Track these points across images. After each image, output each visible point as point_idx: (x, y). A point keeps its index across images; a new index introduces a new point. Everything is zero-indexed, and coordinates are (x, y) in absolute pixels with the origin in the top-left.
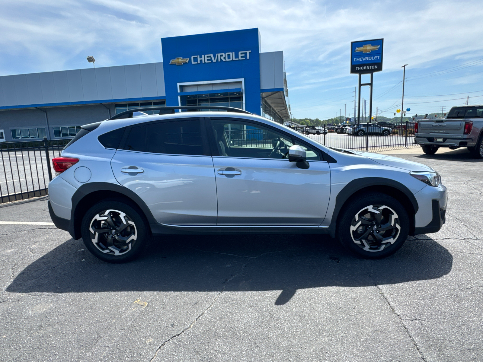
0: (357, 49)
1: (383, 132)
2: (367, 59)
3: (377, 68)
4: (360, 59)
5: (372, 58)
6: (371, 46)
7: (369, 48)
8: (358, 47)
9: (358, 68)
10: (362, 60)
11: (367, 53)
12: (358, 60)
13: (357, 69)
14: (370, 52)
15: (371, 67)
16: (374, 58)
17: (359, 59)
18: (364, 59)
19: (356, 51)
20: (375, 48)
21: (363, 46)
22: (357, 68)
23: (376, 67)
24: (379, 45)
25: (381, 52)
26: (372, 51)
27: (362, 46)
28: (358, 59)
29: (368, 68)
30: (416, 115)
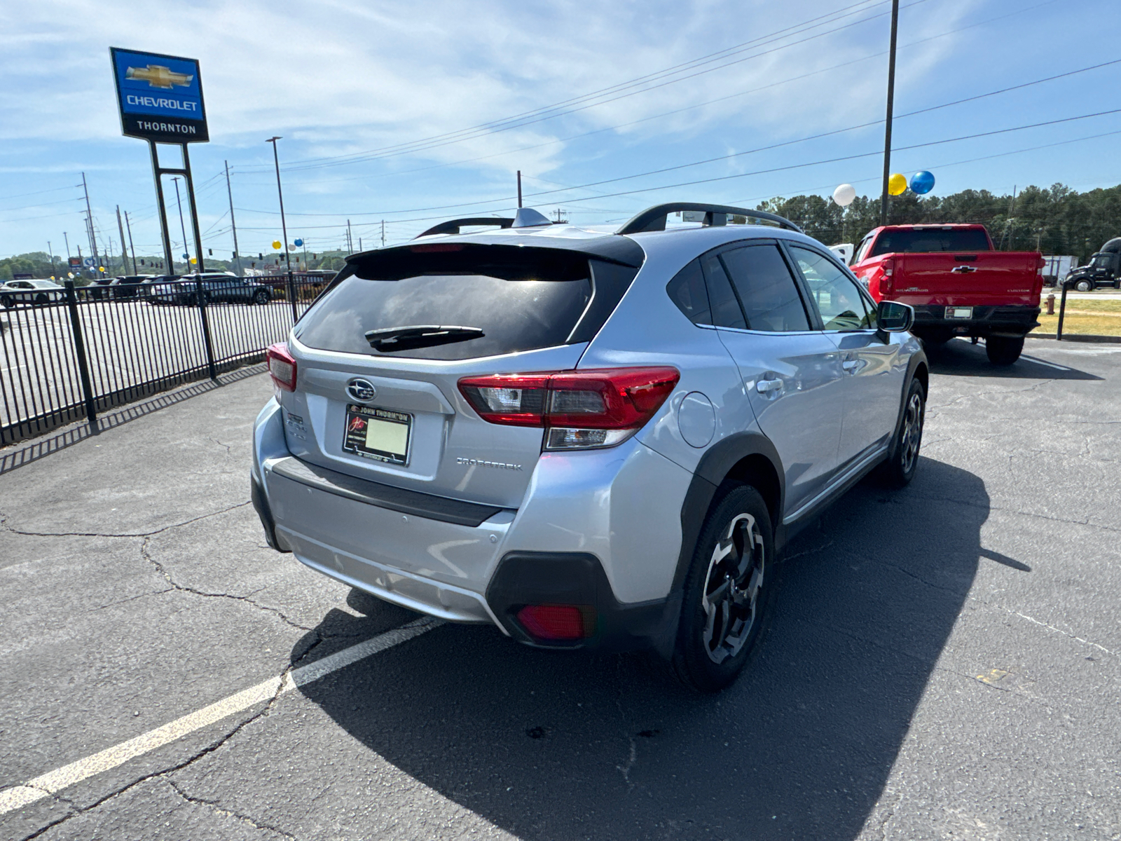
0: (131, 70)
1: (255, 293)
2: (165, 104)
3: (194, 132)
4: (144, 101)
5: (177, 105)
6: (170, 72)
7: (164, 75)
8: (132, 67)
9: (143, 125)
10: (152, 103)
11: (163, 87)
12: (140, 103)
13: (141, 127)
14: (168, 86)
15: (180, 128)
16: (182, 105)
17: (142, 100)
18: (156, 103)
19: (129, 76)
20: (184, 80)
21: (148, 66)
22: (140, 123)
23: (193, 130)
24: (190, 75)
25: (199, 94)
26: (176, 86)
27: (146, 67)
28: (139, 98)
29: (171, 128)
30: (260, 255)
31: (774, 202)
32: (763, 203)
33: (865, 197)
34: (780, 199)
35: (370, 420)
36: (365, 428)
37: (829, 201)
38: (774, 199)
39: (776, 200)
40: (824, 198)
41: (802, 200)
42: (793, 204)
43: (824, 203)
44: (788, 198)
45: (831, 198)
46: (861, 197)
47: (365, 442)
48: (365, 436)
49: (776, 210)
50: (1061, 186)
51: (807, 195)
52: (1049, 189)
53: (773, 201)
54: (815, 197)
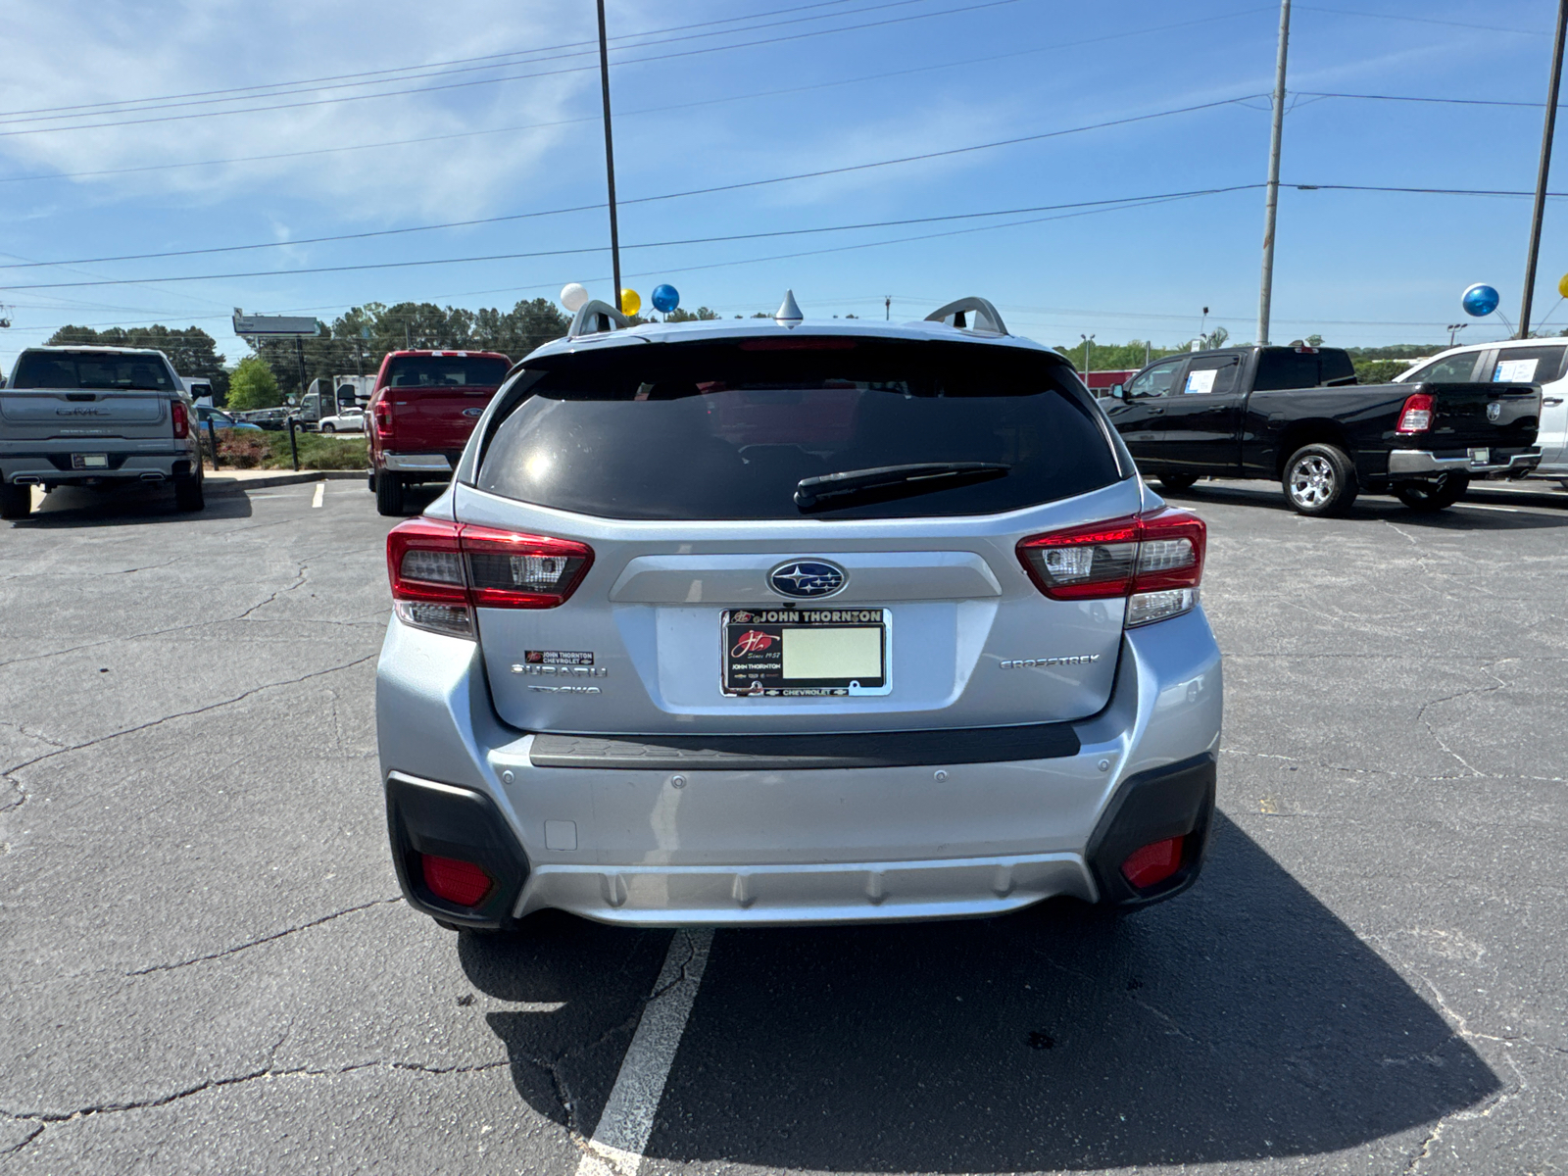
31: (370, 310)
32: (353, 309)
33: (494, 310)
34: (378, 305)
35: (784, 631)
36: (778, 646)
37: (448, 312)
38: (370, 305)
39: (373, 307)
40: (442, 307)
41: (410, 308)
42: (400, 314)
43: (443, 315)
44: (390, 305)
45: (450, 309)
46: (489, 310)
47: (780, 671)
48: (780, 661)
49: (375, 321)
50: (707, 310)
51: (418, 303)
52: (696, 314)
53: (368, 307)
54: (428, 305)
